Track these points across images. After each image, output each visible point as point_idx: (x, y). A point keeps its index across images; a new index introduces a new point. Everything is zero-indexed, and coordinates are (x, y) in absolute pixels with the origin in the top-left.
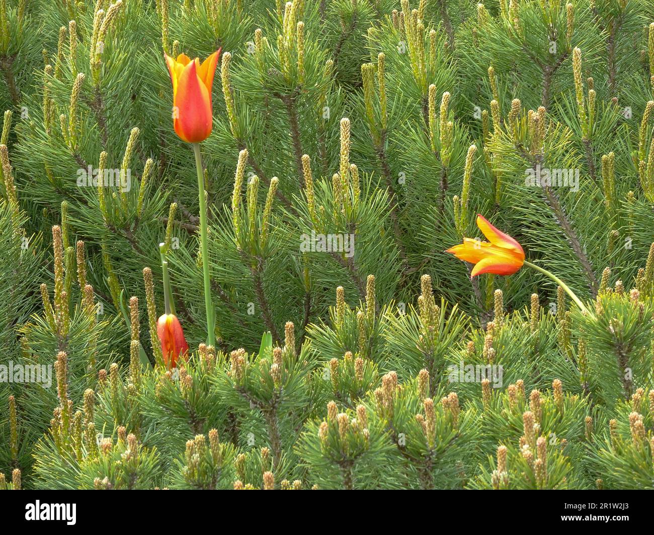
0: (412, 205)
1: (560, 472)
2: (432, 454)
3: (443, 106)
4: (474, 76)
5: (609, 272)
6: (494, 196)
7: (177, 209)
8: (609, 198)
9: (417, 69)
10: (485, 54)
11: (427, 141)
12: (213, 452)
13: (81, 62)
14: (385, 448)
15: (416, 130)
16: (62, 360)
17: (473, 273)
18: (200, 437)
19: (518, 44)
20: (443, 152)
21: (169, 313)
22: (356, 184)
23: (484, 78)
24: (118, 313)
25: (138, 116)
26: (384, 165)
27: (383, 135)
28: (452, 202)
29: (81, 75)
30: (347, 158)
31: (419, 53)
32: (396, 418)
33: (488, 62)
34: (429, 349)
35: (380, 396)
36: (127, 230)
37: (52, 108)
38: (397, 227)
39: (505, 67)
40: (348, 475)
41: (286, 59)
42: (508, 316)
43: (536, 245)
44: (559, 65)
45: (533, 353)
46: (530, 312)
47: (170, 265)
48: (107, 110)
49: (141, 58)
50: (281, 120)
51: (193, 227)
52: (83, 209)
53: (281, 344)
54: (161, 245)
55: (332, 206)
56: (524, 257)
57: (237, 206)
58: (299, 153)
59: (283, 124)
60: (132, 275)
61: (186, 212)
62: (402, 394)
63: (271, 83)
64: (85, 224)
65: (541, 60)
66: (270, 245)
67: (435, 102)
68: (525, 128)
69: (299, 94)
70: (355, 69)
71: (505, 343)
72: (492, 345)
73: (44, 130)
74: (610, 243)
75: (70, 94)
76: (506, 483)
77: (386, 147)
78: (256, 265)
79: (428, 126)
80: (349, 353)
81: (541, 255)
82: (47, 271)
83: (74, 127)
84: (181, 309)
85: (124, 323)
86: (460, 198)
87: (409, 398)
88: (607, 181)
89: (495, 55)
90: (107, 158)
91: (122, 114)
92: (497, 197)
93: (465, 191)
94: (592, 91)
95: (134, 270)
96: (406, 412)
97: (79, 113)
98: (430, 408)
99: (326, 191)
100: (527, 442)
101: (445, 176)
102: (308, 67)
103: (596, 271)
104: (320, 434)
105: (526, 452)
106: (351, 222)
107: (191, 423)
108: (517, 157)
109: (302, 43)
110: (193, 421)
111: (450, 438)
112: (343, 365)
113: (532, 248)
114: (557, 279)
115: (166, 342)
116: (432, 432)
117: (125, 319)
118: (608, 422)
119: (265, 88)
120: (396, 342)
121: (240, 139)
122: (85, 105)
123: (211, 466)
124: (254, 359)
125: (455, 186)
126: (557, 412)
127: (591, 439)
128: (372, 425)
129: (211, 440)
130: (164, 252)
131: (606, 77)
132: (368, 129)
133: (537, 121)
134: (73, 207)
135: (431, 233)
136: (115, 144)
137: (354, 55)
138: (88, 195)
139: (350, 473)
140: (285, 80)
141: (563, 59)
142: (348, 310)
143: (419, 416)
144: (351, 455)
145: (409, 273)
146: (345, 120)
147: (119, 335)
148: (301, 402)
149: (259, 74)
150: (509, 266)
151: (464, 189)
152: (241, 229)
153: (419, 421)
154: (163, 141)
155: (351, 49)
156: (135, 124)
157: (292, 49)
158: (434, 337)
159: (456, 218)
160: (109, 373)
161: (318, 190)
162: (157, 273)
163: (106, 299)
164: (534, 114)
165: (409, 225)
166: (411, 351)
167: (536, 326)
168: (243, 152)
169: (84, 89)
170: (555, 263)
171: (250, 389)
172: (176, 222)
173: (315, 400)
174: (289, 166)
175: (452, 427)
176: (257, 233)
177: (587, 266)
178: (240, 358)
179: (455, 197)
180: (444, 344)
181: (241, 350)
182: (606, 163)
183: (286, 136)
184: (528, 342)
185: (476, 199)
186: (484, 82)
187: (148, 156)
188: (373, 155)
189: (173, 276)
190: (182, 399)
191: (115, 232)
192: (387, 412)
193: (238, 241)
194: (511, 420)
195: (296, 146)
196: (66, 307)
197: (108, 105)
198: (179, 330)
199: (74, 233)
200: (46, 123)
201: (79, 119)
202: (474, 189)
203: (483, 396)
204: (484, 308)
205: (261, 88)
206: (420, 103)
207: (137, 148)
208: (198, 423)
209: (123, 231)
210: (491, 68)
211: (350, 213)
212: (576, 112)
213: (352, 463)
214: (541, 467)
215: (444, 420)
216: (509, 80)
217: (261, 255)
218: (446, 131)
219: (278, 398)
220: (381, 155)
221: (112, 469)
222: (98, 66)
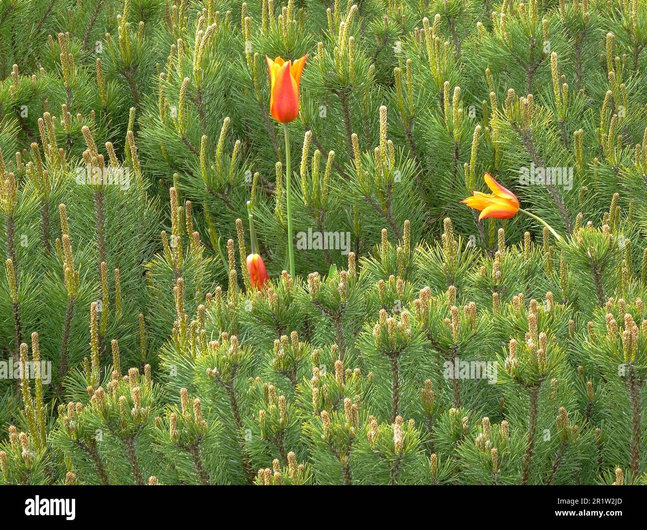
0: (433, 172)
1: (557, 358)
2: (457, 347)
3: (455, 97)
4: (475, 76)
5: (581, 216)
6: (493, 163)
7: (259, 177)
8: (579, 163)
9: (435, 71)
10: (483, 59)
11: (444, 125)
12: (294, 348)
13: (187, 70)
14: (422, 343)
15: (435, 115)
16: (180, 284)
17: (481, 217)
18: (284, 337)
19: (507, 51)
20: (455, 131)
21: (254, 253)
22: (392, 155)
23: (483, 77)
24: (216, 255)
25: (229, 109)
26: (412, 142)
27: (410, 120)
28: (463, 168)
29: (187, 79)
30: (385, 135)
31: (437, 59)
32: (429, 322)
33: (485, 65)
34: (450, 273)
35: (418, 305)
36: (222, 193)
37: (165, 104)
38: (421, 188)
39: (498, 68)
40: (395, 364)
41: (340, 64)
42: (508, 248)
43: (527, 197)
44: (539, 65)
45: (526, 276)
46: (523, 245)
47: (255, 218)
48: (206, 105)
49: (231, 66)
50: (337, 110)
51: (270, 191)
52: (190, 178)
53: (347, 268)
54: (248, 202)
55: (374, 171)
56: (518, 205)
57: (304, 173)
58: (350, 134)
59: (338, 113)
60: (227, 226)
61: (265, 180)
62: (434, 303)
63: (329, 82)
64: (191, 189)
65: (525, 62)
66: (329, 202)
67: (449, 95)
68: (517, 110)
69: (350, 90)
70: (387, 73)
71: (508, 266)
72: (499, 269)
73: (159, 120)
74: (581, 196)
75: (178, 93)
76: (516, 367)
77: (413, 130)
78: (319, 217)
79: (444, 113)
80: (392, 276)
81: (529, 205)
82: (164, 225)
83: (182, 118)
84: (263, 252)
85: (221, 262)
86: (469, 165)
87: (439, 307)
88: (578, 150)
89: (491, 60)
90: (208, 140)
91: (217, 108)
92: (496, 164)
93: (473, 159)
94: (565, 84)
95: (228, 223)
96: (437, 317)
97: (185, 107)
98: (455, 313)
99: (370, 160)
100: (531, 337)
101: (457, 149)
102: (358, 71)
103: (571, 217)
104: (374, 333)
105: (531, 344)
106: (388, 183)
107: (277, 329)
108: (512, 132)
109: (353, 53)
110: (278, 328)
111: (470, 335)
112: (388, 284)
113: (524, 200)
114: (544, 222)
115: (253, 275)
116: (457, 331)
117: (223, 258)
118: (586, 324)
119: (326, 86)
120: (426, 268)
121: (307, 124)
122: (190, 101)
123: (292, 358)
124: (326, 279)
125: (465, 157)
126: (549, 316)
127: (573, 336)
128: (412, 326)
129: (292, 339)
130: (250, 208)
131: (575, 75)
132: (399, 115)
133: (526, 105)
134: (182, 177)
135: (448, 191)
136: (212, 130)
137: (387, 63)
138: (193, 168)
139: (397, 362)
140: (340, 80)
141: (541, 61)
142: (391, 247)
143: (447, 319)
144: (397, 348)
145: (431, 222)
146: (383, 108)
147: (218, 270)
148: (360, 312)
149: (321, 76)
150: (508, 212)
151: (472, 158)
152: (307, 190)
153: (447, 323)
154: (247, 128)
155: (384, 58)
156: (226, 116)
157: (345, 57)
158: (454, 264)
159: (466, 180)
160: (214, 296)
161: (364, 160)
162: (245, 224)
163: (207, 245)
164: (525, 100)
165: (430, 187)
166: (437, 275)
167: (528, 256)
168: (308, 133)
169: (190, 90)
170: (540, 211)
171: (323, 302)
172: (258, 187)
173: (368, 311)
174: (342, 144)
175: (471, 328)
176: (319, 193)
177: (564, 213)
178: (315, 279)
179: (466, 164)
180: (461, 270)
181: (316, 273)
182: (577, 137)
183: (340, 121)
184: (523, 268)
185: (481, 166)
186: (483, 80)
187: (237, 138)
188: (403, 135)
189: (257, 225)
190: (270, 311)
191: (214, 195)
192: (424, 317)
193: (305, 198)
194: (515, 322)
195: (348, 129)
196: (180, 248)
197: (207, 101)
198: (262, 266)
199: (183, 196)
200: (161, 116)
201: (186, 112)
202: (479, 158)
203: (494, 305)
204: (487, 246)
205: (322, 86)
206: (438, 97)
207: (228, 133)
208: (282, 329)
209: (219, 194)
210: (487, 69)
211: (388, 177)
212: (554, 100)
213: (398, 354)
214: (542, 355)
215: (466, 323)
216: (502, 78)
217: (322, 209)
218: (457, 116)
219: (343, 308)
220: (409, 135)
221: (220, 362)
222: (200, 72)
